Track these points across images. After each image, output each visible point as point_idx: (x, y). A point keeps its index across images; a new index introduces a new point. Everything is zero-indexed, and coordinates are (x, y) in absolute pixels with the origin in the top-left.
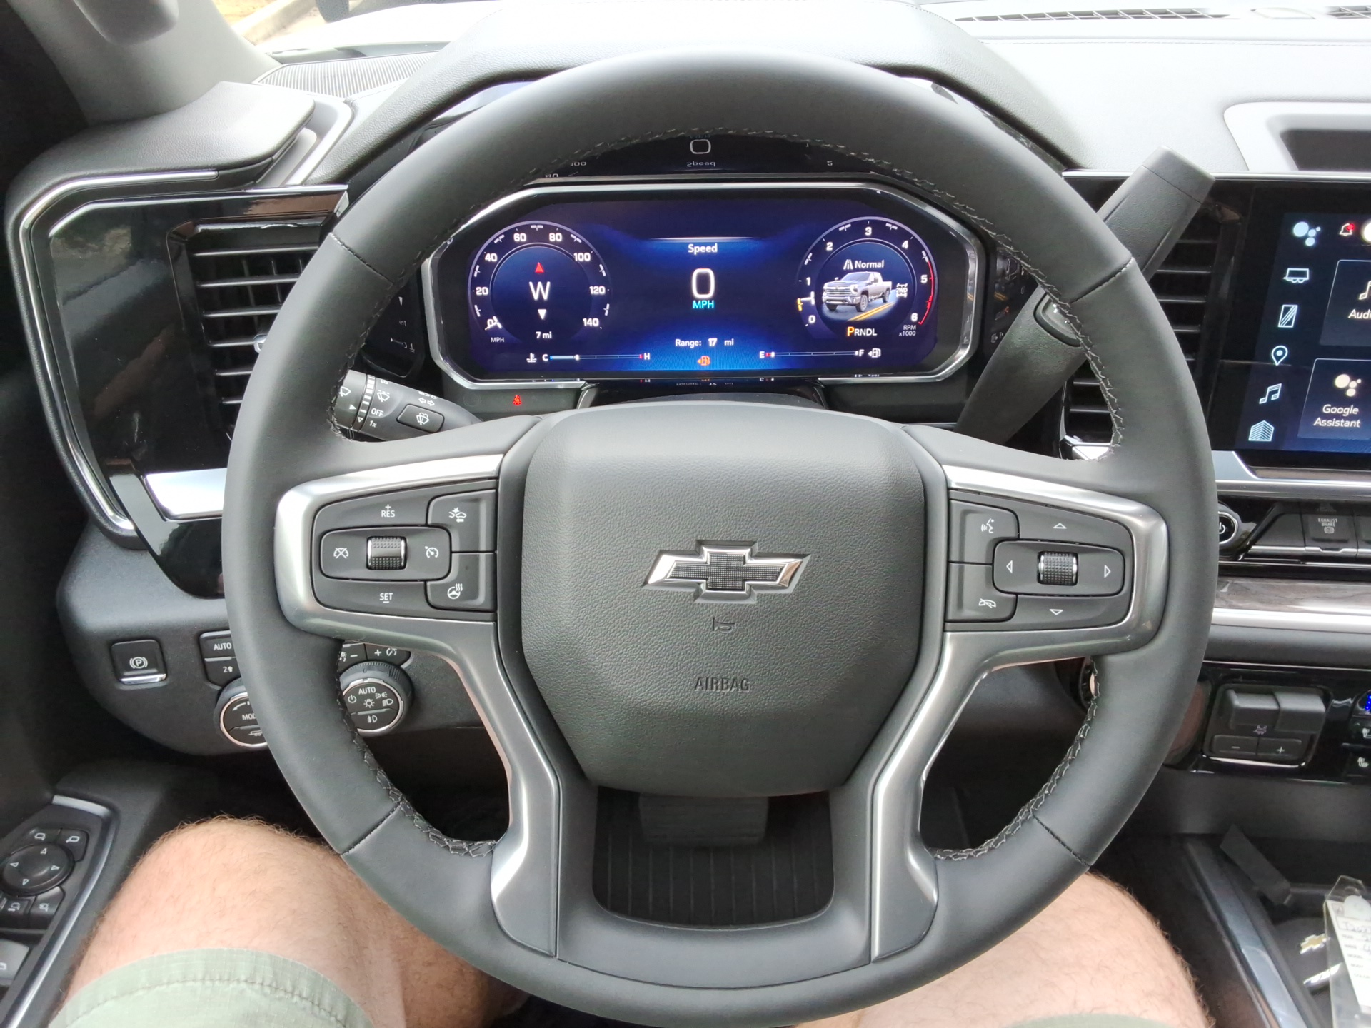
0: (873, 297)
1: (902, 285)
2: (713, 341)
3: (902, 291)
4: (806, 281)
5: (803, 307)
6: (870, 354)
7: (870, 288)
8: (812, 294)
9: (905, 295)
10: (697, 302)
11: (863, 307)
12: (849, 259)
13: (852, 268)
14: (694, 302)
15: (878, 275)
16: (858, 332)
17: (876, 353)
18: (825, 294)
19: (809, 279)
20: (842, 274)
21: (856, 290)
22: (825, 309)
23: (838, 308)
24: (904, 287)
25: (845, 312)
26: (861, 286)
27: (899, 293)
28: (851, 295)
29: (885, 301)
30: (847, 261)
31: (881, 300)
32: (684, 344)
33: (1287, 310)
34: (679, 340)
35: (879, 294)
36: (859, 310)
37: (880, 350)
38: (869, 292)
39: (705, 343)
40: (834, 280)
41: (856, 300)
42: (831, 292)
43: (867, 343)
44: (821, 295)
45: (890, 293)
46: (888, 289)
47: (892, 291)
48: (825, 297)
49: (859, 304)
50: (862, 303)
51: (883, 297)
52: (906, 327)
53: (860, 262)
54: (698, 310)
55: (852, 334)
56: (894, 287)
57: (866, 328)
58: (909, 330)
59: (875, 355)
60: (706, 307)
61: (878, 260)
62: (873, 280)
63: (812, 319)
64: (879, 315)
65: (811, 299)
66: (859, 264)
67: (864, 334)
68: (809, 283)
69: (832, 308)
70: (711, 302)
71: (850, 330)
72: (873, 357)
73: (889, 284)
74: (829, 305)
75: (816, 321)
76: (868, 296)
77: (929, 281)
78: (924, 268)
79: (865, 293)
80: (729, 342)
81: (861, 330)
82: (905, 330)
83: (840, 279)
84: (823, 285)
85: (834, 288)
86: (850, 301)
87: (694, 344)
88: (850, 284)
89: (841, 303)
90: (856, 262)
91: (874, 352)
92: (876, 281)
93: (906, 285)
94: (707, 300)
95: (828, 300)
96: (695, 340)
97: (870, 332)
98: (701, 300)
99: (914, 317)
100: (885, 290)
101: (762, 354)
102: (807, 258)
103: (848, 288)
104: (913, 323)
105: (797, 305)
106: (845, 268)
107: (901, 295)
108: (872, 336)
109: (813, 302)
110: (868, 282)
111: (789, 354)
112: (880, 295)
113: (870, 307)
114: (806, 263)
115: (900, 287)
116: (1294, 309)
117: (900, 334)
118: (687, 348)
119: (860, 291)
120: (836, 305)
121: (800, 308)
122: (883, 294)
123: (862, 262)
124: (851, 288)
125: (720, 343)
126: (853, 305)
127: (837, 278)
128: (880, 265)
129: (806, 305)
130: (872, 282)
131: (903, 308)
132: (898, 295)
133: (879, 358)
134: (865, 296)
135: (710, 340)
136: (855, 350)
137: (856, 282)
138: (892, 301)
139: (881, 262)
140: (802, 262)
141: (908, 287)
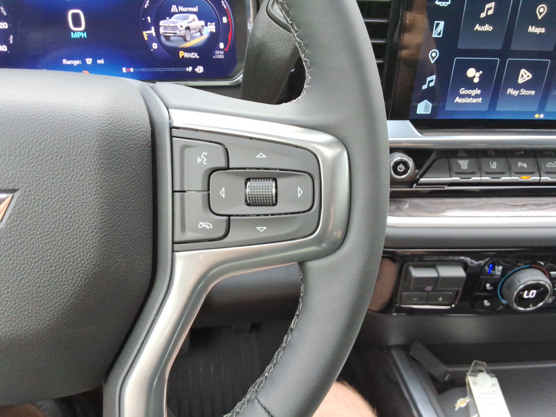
0: (193, 32)
1: (211, 24)
2: (89, 61)
3: (212, 28)
4: (148, 19)
5: (147, 37)
6: (196, 70)
7: (191, 25)
8: (153, 28)
9: (214, 31)
10: (74, 34)
11: (188, 38)
12: (174, 4)
13: (177, 11)
14: (72, 33)
15: (195, 17)
16: (187, 55)
17: (200, 69)
18: (161, 29)
19: (149, 18)
20: (171, 15)
21: (181, 27)
22: (163, 39)
23: (171, 38)
24: (212, 25)
25: (176, 41)
26: (185, 24)
27: (210, 29)
28: (179, 30)
29: (201, 35)
30: (173, 6)
31: (199, 34)
32: (69, 62)
33: (438, 25)
34: (66, 60)
35: (196, 29)
36: (185, 40)
37: (202, 68)
38: (191, 28)
39: (84, 62)
40: (166, 19)
41: (183, 33)
42: (165, 27)
43: (194, 63)
44: (159, 30)
45: (204, 29)
46: (203, 26)
47: (205, 28)
48: (162, 31)
49: (185, 36)
50: (186, 36)
51: (200, 31)
52: (217, 52)
53: (182, 7)
54: (76, 39)
55: (183, 57)
56: (206, 25)
57: (191, 52)
58: (219, 54)
59: (199, 70)
60: (81, 37)
61: (194, 6)
62: (192, 20)
63: (155, 46)
64: (199, 44)
65: (153, 31)
66: (181, 9)
67: (191, 57)
68: (149, 21)
69: (168, 38)
70: (84, 33)
71: (182, 54)
72: (198, 72)
73: (203, 23)
74: (165, 37)
75: (158, 46)
76: (190, 31)
77: (228, 21)
78: (223, 12)
79: (188, 28)
80: (101, 62)
81: (189, 54)
82: (217, 55)
83: (170, 18)
84: (159, 23)
85: (166, 25)
86: (179, 34)
87: (76, 63)
88: (176, 23)
89: (172, 35)
90: (179, 7)
91: (199, 69)
92: (194, 20)
93: (214, 24)
94: (81, 31)
95: (164, 33)
96: (76, 60)
97: (194, 55)
98: (77, 32)
99: (222, 46)
100: (200, 27)
101: (124, 70)
102: (146, 3)
103: (176, 25)
104: (221, 50)
105: (143, 36)
106: (172, 11)
107: (212, 30)
108: (196, 58)
109: (154, 34)
110: (189, 20)
111: (143, 70)
112: (198, 31)
113: (192, 38)
114: (146, 7)
115: (210, 25)
116: (442, 23)
117: (214, 57)
118: (72, 65)
119: (184, 26)
120: (169, 37)
121: (146, 39)
122: (200, 29)
123: (183, 7)
124: (178, 25)
125: (94, 62)
126: (181, 36)
127: (168, 18)
128: (196, 9)
129: (150, 35)
130: (191, 21)
131: (213, 39)
132: (209, 31)
133: (202, 73)
134: (188, 31)
135: (87, 60)
136: (186, 67)
137: (181, 21)
138: (206, 35)
139: (196, 7)
140: (143, 6)
141: (215, 25)
